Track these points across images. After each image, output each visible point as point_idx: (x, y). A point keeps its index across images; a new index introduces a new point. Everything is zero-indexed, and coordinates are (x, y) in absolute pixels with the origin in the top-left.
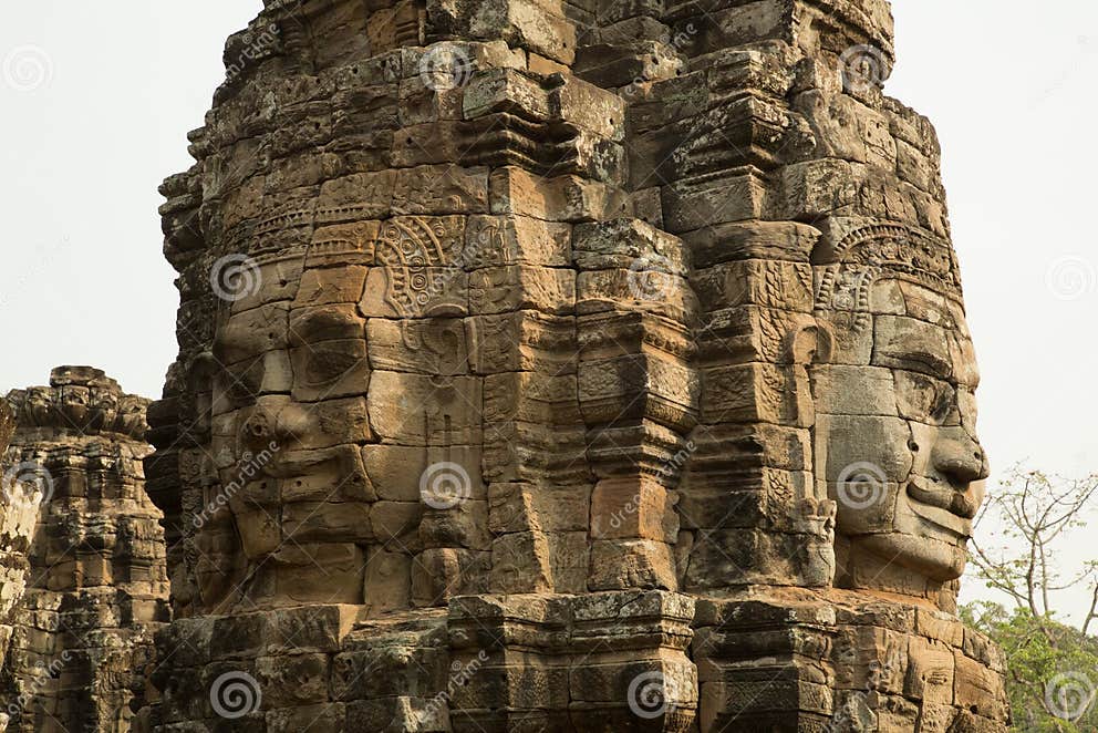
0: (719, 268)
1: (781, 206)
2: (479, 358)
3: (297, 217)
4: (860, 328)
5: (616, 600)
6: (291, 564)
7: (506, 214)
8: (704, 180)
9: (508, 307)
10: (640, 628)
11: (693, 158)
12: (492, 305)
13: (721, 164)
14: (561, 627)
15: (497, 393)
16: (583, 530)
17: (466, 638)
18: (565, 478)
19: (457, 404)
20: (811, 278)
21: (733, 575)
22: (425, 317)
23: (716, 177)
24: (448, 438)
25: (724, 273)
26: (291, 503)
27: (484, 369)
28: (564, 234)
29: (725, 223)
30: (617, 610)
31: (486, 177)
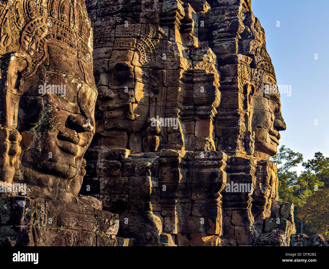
0: (228, 65)
1: (242, 51)
2: (166, 82)
3: (109, 34)
4: (261, 87)
5: (208, 154)
6: (107, 136)
7: (174, 41)
8: (222, 41)
9: (175, 68)
10: (216, 162)
11: (219, 34)
12: (170, 67)
13: (228, 37)
14: (190, 160)
15: (171, 93)
16: (193, 134)
17: (166, 161)
18: (186, 119)
19: (159, 95)
20: (250, 71)
21: (231, 150)
22: (151, 68)
23: (226, 40)
24: (156, 104)
25: (229, 67)
26: (108, 118)
27: (168, 85)
28: (188, 50)
29: (228, 53)
30: (208, 156)
31: (168, 30)
